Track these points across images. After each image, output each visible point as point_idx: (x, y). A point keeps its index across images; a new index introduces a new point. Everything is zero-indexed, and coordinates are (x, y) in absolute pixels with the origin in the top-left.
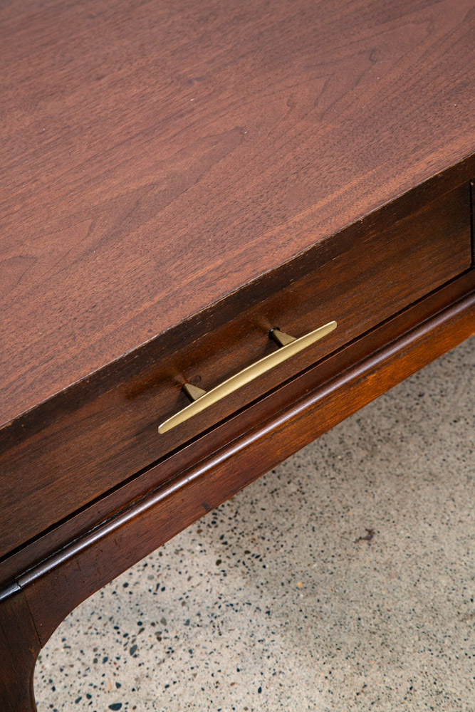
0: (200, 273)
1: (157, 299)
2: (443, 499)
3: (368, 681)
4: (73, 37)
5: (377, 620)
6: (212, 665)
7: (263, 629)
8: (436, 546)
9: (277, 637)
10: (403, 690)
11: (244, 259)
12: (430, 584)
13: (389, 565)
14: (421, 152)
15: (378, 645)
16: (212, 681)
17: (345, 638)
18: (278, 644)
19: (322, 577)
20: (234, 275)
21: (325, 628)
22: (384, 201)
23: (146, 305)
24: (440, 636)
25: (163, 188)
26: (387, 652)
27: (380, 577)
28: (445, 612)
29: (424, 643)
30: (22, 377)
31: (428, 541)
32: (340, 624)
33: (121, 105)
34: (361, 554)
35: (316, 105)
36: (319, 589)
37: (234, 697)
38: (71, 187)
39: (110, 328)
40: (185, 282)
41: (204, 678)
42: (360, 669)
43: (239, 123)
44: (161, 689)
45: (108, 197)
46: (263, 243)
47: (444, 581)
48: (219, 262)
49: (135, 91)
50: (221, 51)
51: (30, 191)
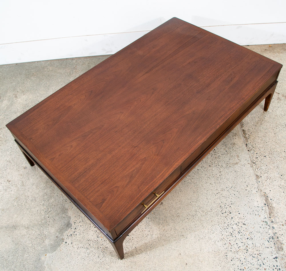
0: (145, 189)
1: (139, 194)
2: (172, 196)
3: (165, 228)
4: (113, 137)
5: (165, 218)
6: (141, 228)
7: (148, 221)
8: (172, 204)
9: (150, 222)
10: (170, 229)
11: (151, 186)
12: (172, 211)
13: (165, 208)
14: (174, 163)
15: (165, 222)
16: (142, 230)
17: (160, 221)
18: (151, 223)
19: (156, 211)
20: (150, 189)
21: (157, 220)
22: (170, 173)
23: (138, 196)
24: (174, 220)
25: (135, 171)
26: (167, 223)
27: (164, 211)
28: (175, 216)
29: (172, 221)
30: (122, 211)
31: (171, 204)
32: (159, 219)
33: (125, 153)
34: (161, 207)
35: (156, 152)
36: (155, 213)
37: (145, 233)
38: (121, 171)
39: (134, 201)
40: (143, 191)
41: (140, 230)
42: (163, 226)
43: (145, 156)
44: (134, 232)
45: (127, 173)
46: (153, 182)
47: (174, 210)
48: (148, 186)
49: (126, 149)
50: (139, 140)
51: (114, 172)
